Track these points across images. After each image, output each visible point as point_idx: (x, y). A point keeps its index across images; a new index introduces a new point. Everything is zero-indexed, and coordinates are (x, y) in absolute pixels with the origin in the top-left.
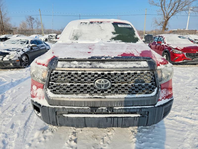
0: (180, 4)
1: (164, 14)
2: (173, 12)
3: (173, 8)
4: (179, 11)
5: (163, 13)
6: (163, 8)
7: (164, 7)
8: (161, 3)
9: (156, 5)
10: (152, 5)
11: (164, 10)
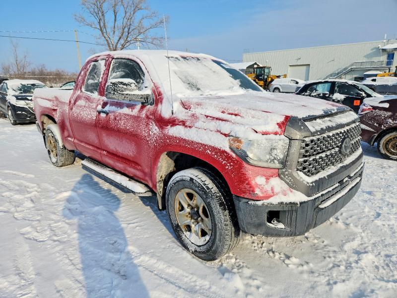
0: (130, 30)
1: (108, 44)
2: (122, 41)
3: (122, 35)
4: (132, 42)
5: (106, 42)
6: (105, 34)
7: (105, 31)
8: (99, 23)
9: (91, 26)
10: (82, 24)
11: (106, 36)
